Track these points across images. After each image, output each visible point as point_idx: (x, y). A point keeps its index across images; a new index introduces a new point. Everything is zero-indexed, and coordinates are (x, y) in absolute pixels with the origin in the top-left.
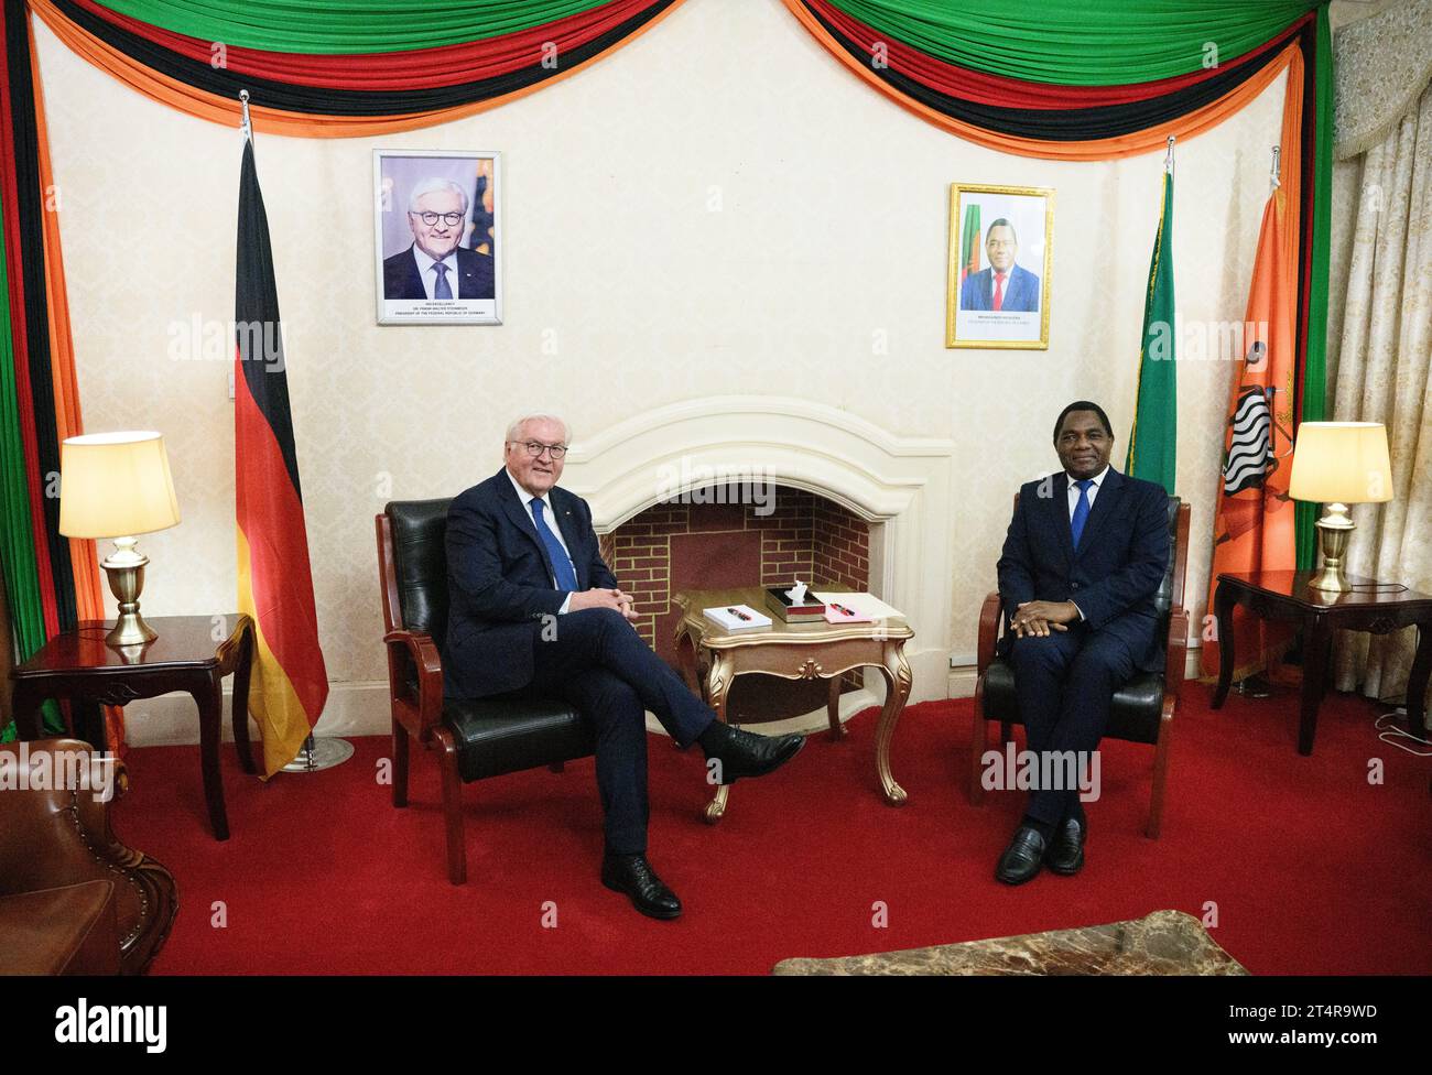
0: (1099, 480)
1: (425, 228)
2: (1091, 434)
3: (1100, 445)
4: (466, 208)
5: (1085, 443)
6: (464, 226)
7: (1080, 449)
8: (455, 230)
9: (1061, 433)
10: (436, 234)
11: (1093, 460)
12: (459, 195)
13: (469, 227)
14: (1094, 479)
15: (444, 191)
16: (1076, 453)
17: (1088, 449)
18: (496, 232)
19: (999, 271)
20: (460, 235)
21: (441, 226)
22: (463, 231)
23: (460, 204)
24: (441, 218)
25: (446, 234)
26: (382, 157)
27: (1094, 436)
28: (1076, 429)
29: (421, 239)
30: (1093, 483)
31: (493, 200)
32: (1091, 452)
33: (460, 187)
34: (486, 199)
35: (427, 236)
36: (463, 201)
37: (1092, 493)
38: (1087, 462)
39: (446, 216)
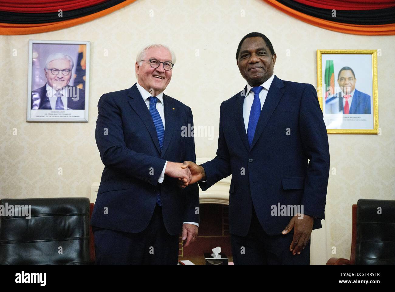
0: (267, 85)
1: (53, 76)
2: (259, 52)
3: (267, 59)
4: (73, 66)
5: (255, 58)
6: (71, 75)
7: (252, 63)
8: (67, 77)
9: (240, 54)
10: (57, 79)
11: (261, 70)
12: (69, 61)
13: (74, 76)
14: (263, 85)
15: (62, 59)
16: (250, 66)
17: (257, 62)
18: (87, 78)
19: (346, 93)
20: (69, 80)
21: (60, 75)
22: (71, 77)
23: (70, 66)
24: (60, 72)
25: (63, 79)
26: (33, 44)
27: (262, 53)
28: (248, 49)
29: (50, 81)
30: (263, 88)
31: (85, 63)
32: (260, 64)
33: (70, 57)
34: (82, 63)
35: (53, 80)
36: (71, 64)
37: (263, 96)
38: (257, 71)
39: (63, 70)
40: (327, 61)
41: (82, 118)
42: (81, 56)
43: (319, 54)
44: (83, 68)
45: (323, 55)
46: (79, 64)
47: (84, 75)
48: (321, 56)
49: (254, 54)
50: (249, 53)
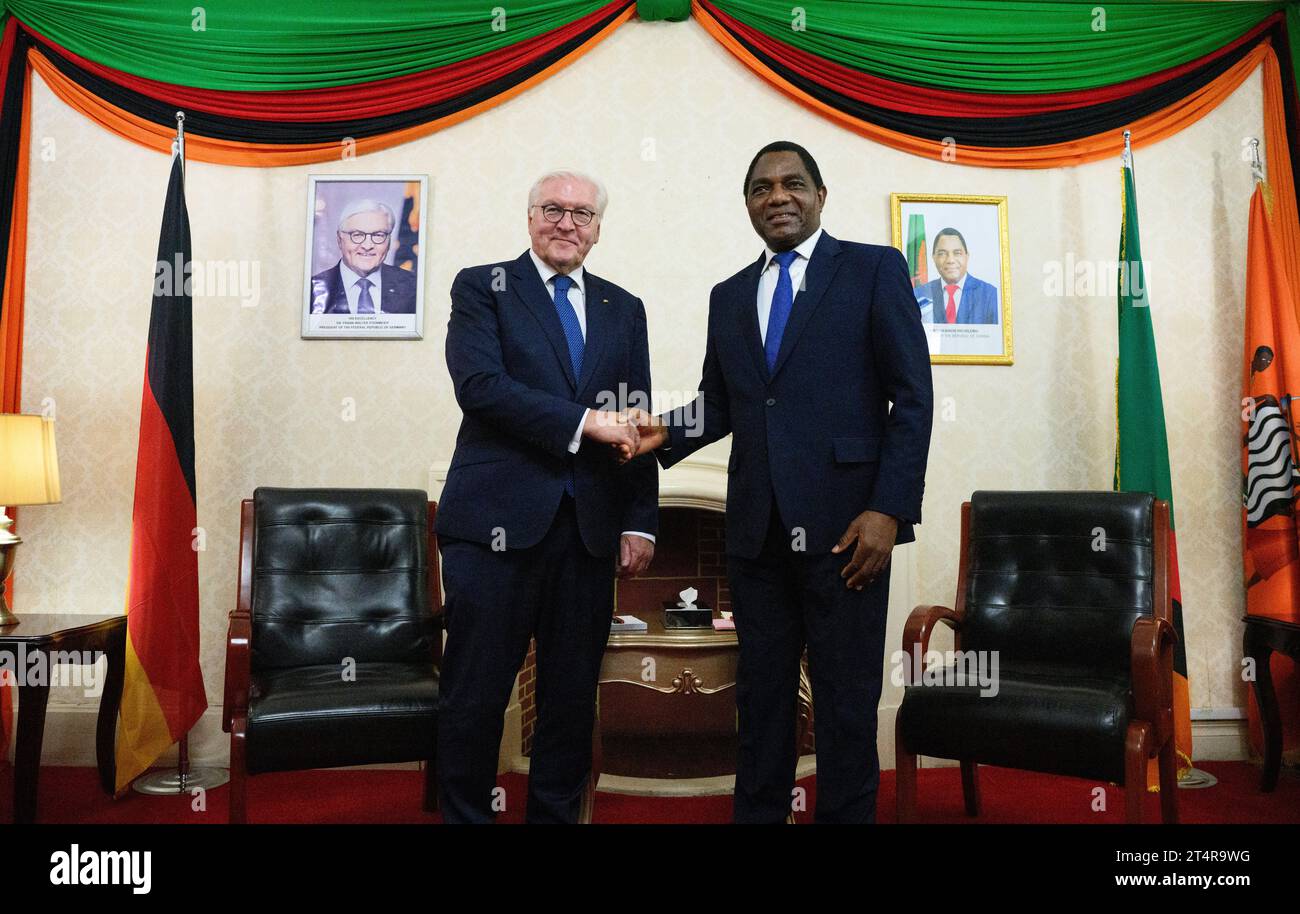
0: (806, 248)
1: (353, 246)
2: (789, 182)
3: (806, 197)
4: (393, 227)
5: (781, 195)
6: (389, 244)
7: (775, 205)
8: (381, 248)
9: (750, 185)
10: (362, 251)
11: (794, 219)
12: (387, 215)
13: (395, 245)
14: (798, 249)
15: (372, 211)
16: (772, 211)
17: (785, 203)
18: (420, 250)
19: (952, 282)
20: (385, 253)
21: (368, 244)
22: (388, 248)
23: (387, 225)
24: (369, 236)
25: (372, 252)
26: (317, 182)
27: (795, 184)
28: (768, 176)
29: (348, 256)
30: (798, 255)
31: (418, 219)
32: (791, 208)
33: (387, 207)
34: (412, 219)
35: (354, 254)
36: (390, 220)
38: (785, 224)
39: (373, 234)
40: (911, 216)
41: (409, 331)
42: (409, 204)
43: (895, 201)
44: (414, 229)
45: (903, 204)
46: (405, 221)
47: (416, 241)
48: (899, 206)
49: (778, 186)
50: (769, 184)
